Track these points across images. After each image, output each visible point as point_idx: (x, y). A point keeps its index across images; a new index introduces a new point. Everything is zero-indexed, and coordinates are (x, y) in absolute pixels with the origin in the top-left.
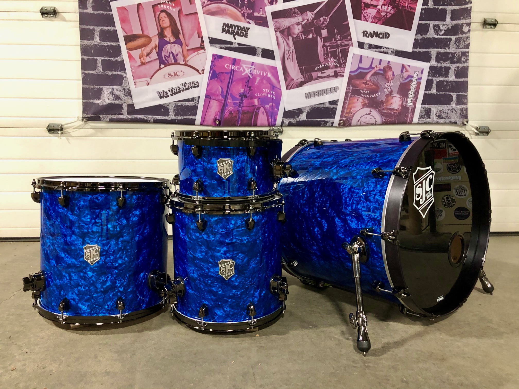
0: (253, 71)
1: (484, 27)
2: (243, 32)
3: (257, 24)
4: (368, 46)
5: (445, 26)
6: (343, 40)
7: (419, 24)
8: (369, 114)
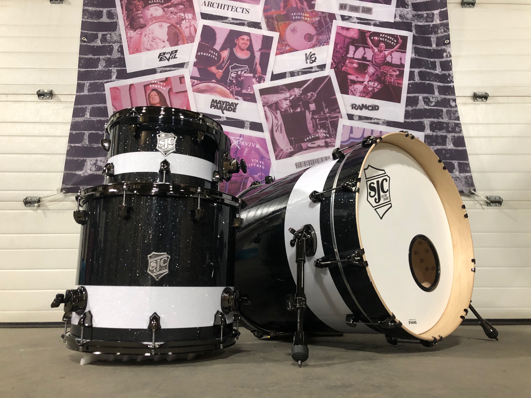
0: (241, 142)
2: (232, 107)
3: (245, 100)
4: (357, 118)
5: (435, 98)
6: (332, 113)
7: (408, 98)
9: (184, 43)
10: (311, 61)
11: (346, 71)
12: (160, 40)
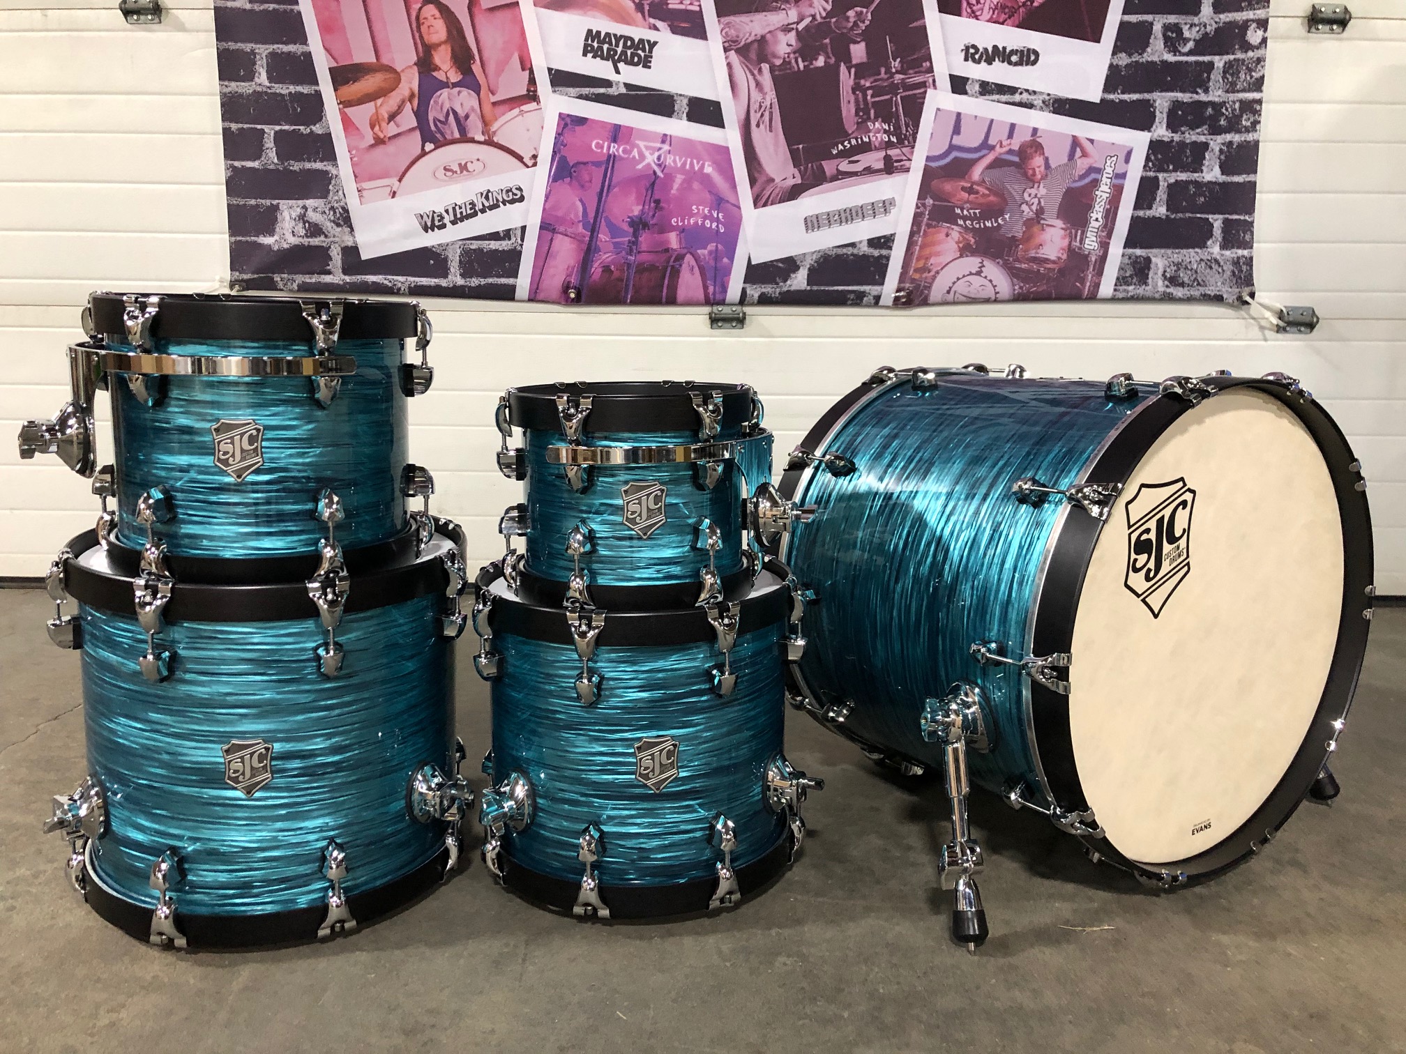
0: (665, 159)
1: (1313, 30)
2: (640, 52)
3: (675, 30)
4: (977, 87)
5: (1198, 28)
6: (911, 71)
7: (1123, 26)
8: (979, 273)
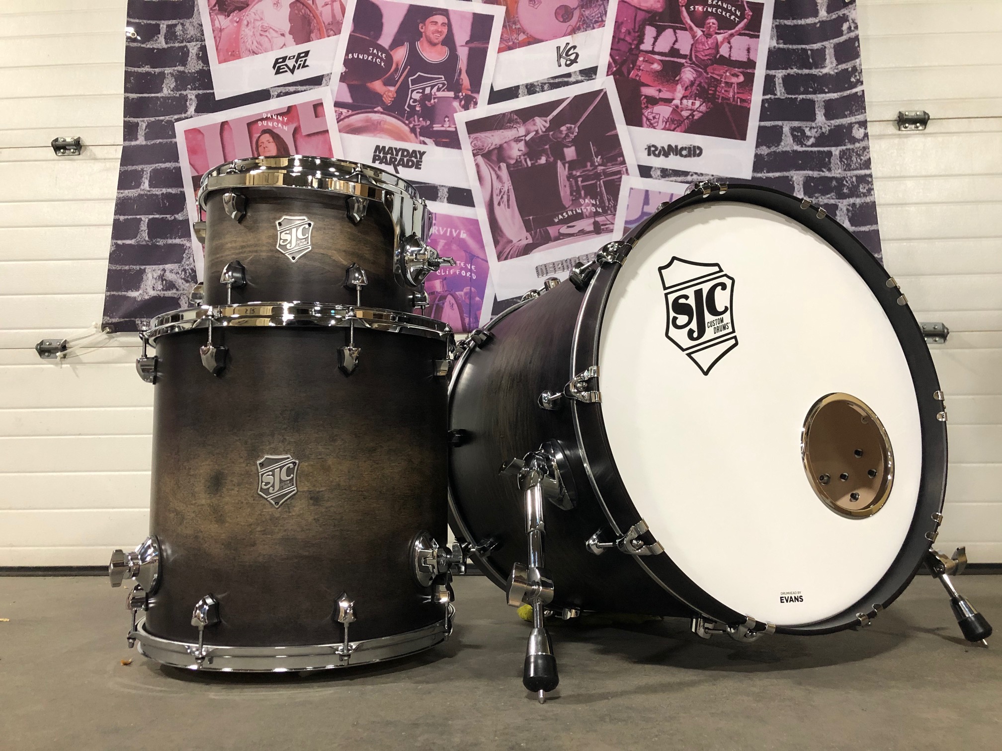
2: (413, 159)
3: (438, 144)
4: (659, 173)
5: (816, 130)
6: (609, 164)
7: (761, 129)
9: (321, 37)
10: (568, 62)
11: (638, 78)
12: (276, 32)
